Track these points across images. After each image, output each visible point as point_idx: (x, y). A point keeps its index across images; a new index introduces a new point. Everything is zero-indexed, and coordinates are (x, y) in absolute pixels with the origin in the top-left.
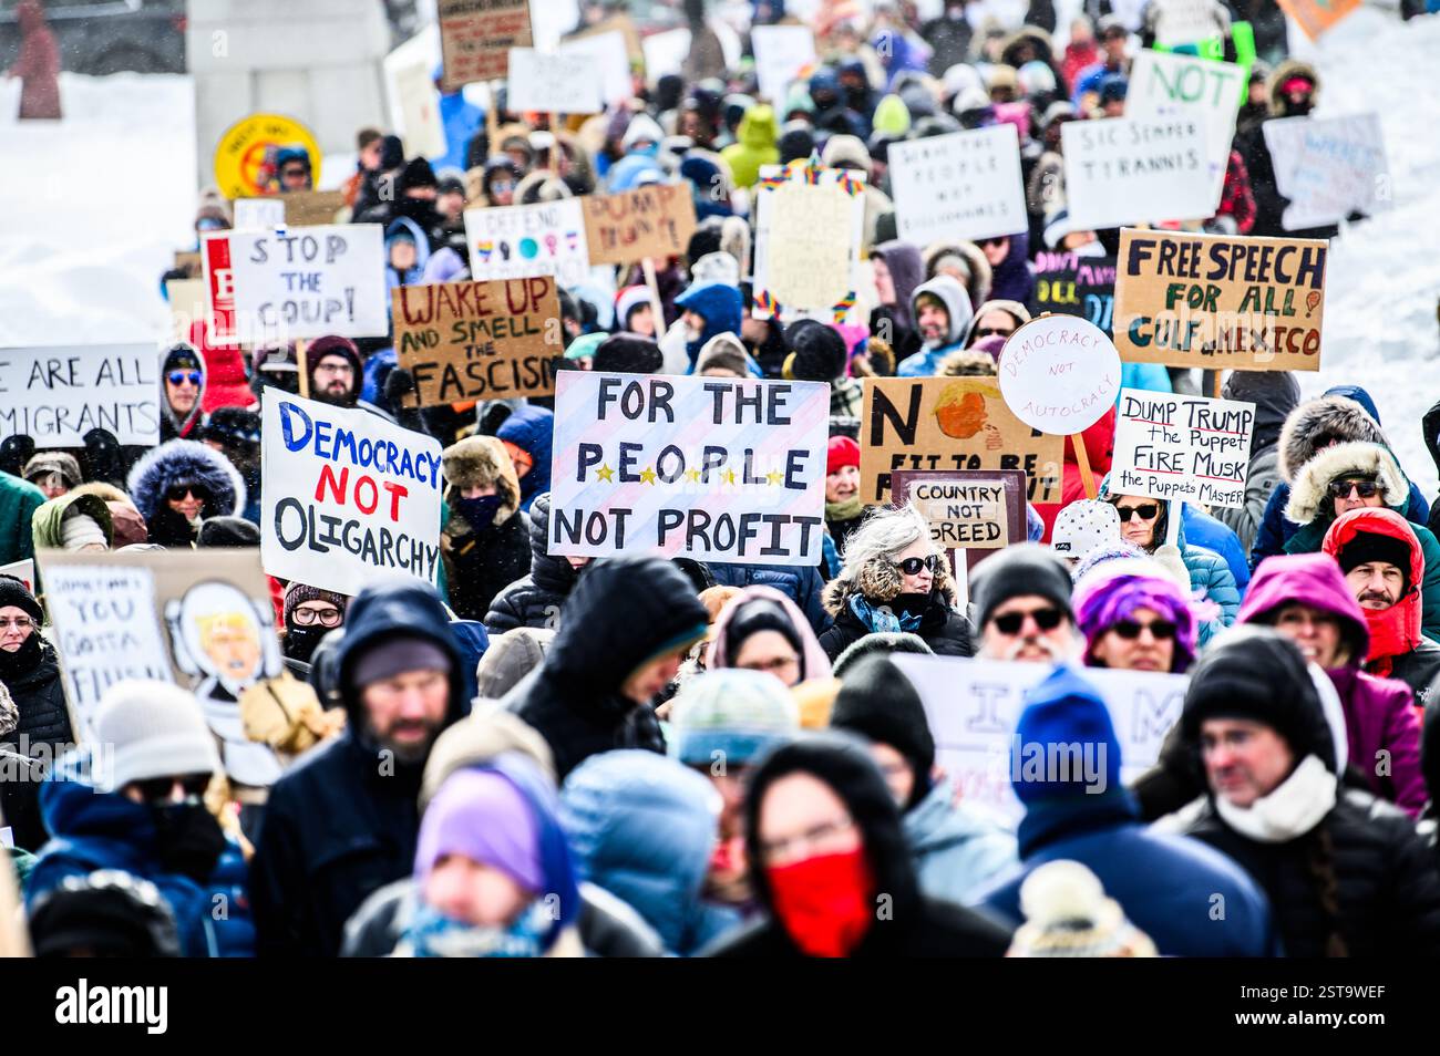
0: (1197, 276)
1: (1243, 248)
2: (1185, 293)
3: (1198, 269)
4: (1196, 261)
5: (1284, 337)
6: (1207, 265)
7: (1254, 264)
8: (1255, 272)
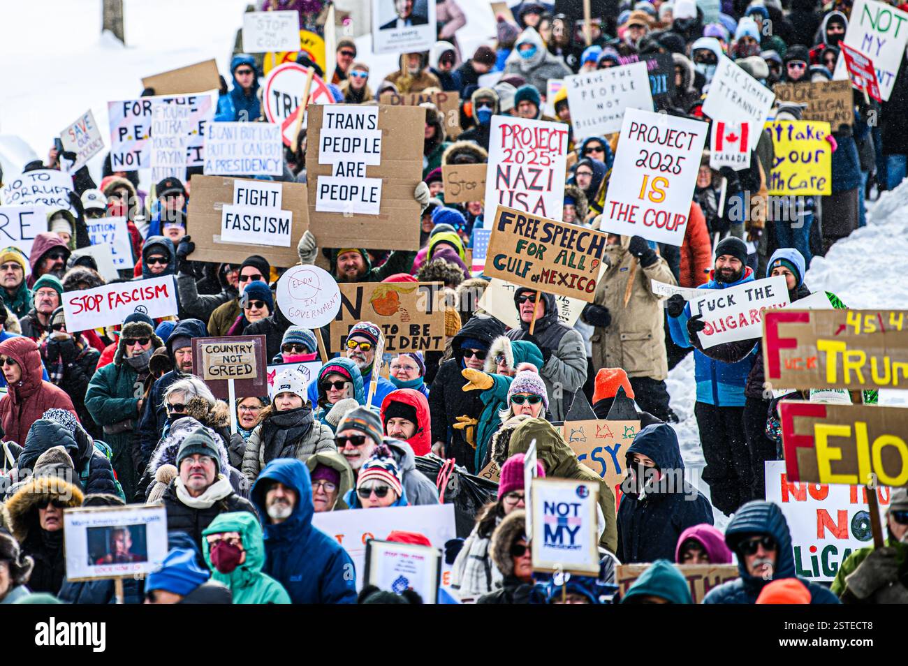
0: (535, 238)
1: (561, 228)
2: (527, 246)
3: (536, 235)
4: (535, 230)
5: (576, 280)
6: (541, 233)
7: (566, 238)
8: (566, 242)
